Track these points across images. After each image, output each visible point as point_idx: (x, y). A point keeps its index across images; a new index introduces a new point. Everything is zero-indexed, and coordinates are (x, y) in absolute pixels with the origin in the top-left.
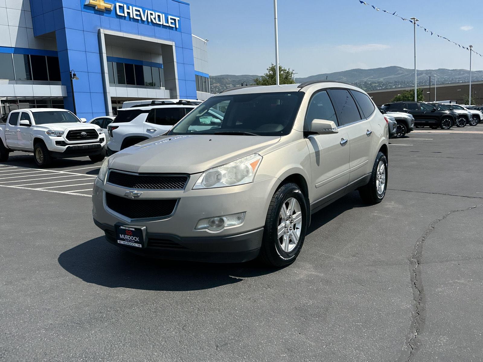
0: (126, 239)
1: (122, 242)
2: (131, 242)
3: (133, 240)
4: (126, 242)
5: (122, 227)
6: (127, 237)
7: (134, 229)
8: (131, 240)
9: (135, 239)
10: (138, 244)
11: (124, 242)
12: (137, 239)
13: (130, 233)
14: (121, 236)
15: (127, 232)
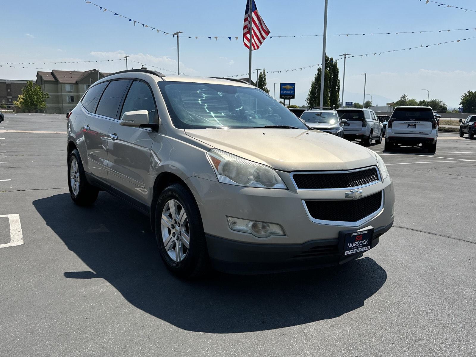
0: (354, 247)
1: (350, 252)
2: (359, 248)
3: (361, 245)
4: (354, 250)
5: (354, 234)
6: (356, 243)
7: (366, 232)
8: (360, 245)
9: (364, 242)
10: (366, 247)
11: (352, 251)
12: (366, 242)
13: (361, 237)
14: (349, 245)
15: (358, 237)
